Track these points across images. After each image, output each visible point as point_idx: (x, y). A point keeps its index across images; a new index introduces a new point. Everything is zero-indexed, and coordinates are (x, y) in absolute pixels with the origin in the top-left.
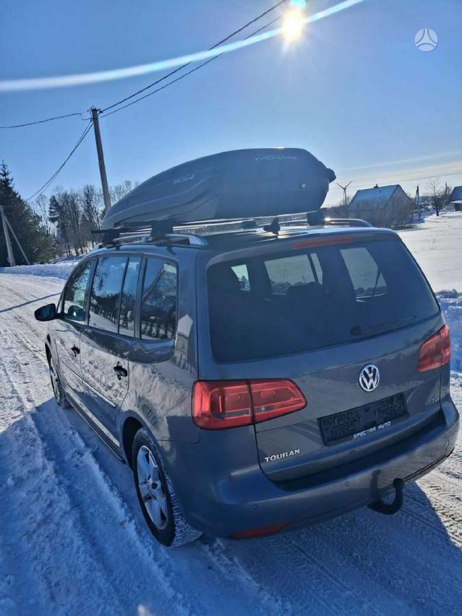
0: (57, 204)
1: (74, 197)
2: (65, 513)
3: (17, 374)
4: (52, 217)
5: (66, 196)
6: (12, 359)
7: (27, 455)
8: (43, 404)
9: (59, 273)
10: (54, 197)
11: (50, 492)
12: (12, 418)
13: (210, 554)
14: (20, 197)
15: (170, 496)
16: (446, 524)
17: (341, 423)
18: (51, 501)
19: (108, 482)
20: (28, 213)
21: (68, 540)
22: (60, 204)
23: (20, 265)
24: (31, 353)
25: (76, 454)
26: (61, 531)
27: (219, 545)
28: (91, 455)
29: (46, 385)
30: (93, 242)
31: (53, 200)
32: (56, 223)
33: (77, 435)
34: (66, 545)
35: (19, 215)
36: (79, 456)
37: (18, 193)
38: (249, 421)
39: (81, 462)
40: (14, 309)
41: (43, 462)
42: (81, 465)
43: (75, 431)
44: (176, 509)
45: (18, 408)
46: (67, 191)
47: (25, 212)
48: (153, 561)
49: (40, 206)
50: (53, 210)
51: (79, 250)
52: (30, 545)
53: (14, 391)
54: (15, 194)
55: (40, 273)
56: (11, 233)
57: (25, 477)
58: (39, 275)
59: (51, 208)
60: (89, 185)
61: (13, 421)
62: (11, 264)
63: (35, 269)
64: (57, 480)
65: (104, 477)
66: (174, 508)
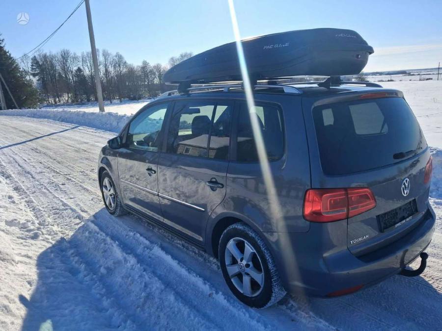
0: (37, 63)
1: (53, 57)
2: (162, 291)
3: (59, 191)
4: (34, 72)
5: (45, 57)
6: (48, 180)
7: (105, 251)
8: (96, 213)
9: (52, 116)
10: (35, 57)
11: (141, 276)
12: (75, 224)
13: (289, 311)
14: (10, 55)
15: (270, 271)
16: (430, 282)
17: (389, 217)
18: (145, 283)
19: (183, 267)
20: (17, 68)
21: (176, 309)
22: (40, 63)
23: (12, 109)
24: (61, 176)
25: (146, 249)
26: (166, 303)
27: (292, 305)
28: (160, 249)
29: (90, 199)
30: (68, 94)
31: (34, 59)
32: (37, 78)
33: (138, 235)
34: (176, 313)
35: (10, 69)
36: (149, 250)
37: (8, 52)
38: (344, 217)
39: (153, 255)
40: (27, 143)
41: (123, 255)
42: (153, 256)
43: (135, 232)
44: (274, 281)
45: (77, 217)
46: (46, 53)
47: (15, 67)
48: (250, 319)
49: (24, 63)
50: (34, 67)
51: (57, 99)
52: (146, 315)
53: (64, 205)
54: (5, 53)
55: (34, 116)
56: (3, 84)
57: (113, 267)
58: (33, 117)
59: (32, 66)
60: (65, 49)
61: (77, 227)
62: (3, 108)
63: (28, 113)
64: (142, 268)
65: (179, 264)
66: (272, 280)
